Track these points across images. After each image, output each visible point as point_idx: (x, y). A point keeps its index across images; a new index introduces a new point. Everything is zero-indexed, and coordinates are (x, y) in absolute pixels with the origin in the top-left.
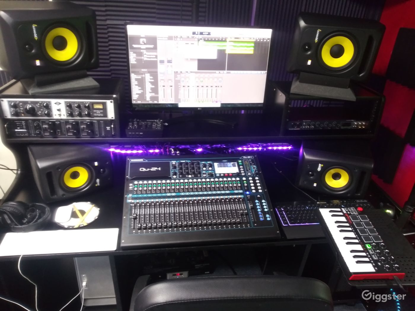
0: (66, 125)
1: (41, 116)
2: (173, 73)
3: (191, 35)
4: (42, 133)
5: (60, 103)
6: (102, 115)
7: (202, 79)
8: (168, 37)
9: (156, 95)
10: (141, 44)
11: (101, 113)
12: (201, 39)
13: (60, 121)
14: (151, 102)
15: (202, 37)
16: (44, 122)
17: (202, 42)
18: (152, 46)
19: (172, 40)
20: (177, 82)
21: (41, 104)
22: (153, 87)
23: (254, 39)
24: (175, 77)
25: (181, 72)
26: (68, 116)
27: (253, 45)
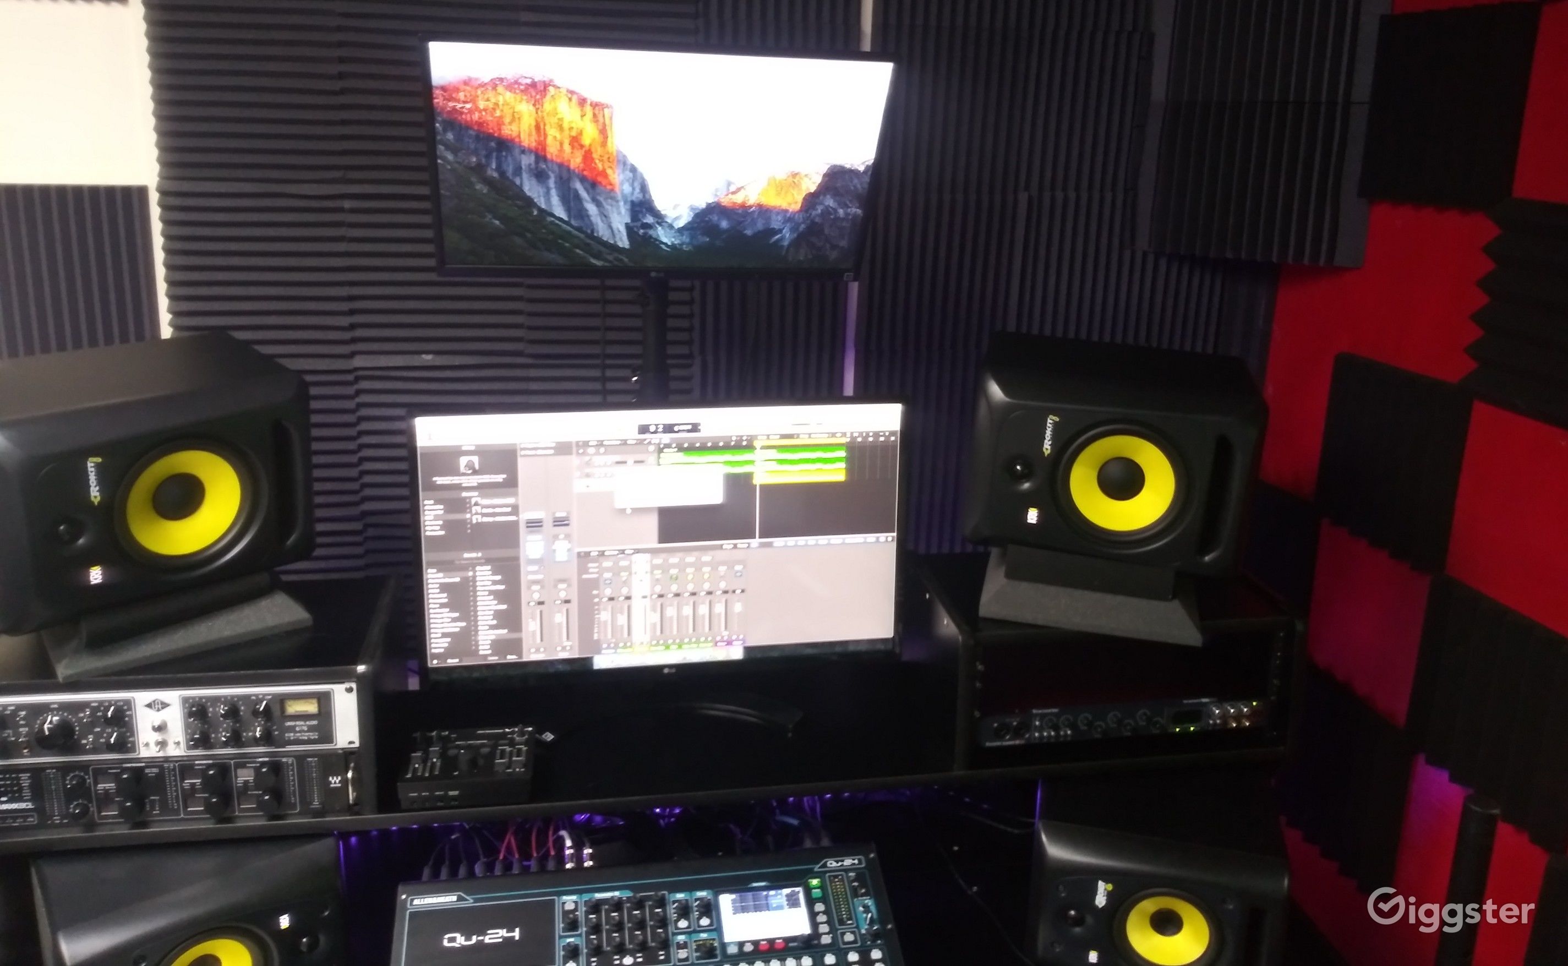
0: (183, 779)
1: (95, 751)
2: (575, 556)
3: (633, 435)
4: (93, 809)
5: (165, 705)
6: (314, 736)
7: (674, 571)
8: (554, 445)
9: (514, 636)
10: (464, 474)
11: (311, 729)
12: (668, 446)
13: (161, 768)
14: (494, 659)
15: (672, 439)
16: (100, 772)
17: (671, 456)
18: (500, 478)
19: (570, 453)
20: (587, 589)
21: (95, 710)
22: (504, 607)
23: (844, 434)
24: (582, 569)
25: (602, 554)
26: (189, 748)
27: (842, 453)
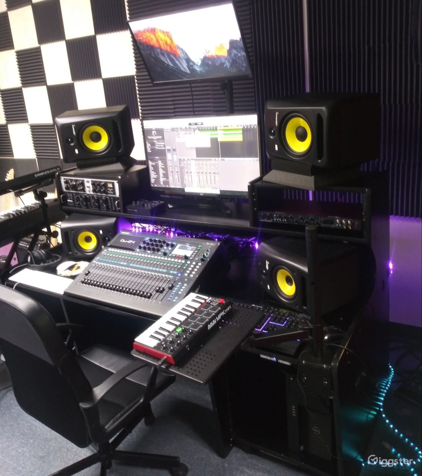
0: (93, 200)
1: (80, 191)
2: (178, 160)
3: (188, 126)
5: (89, 182)
6: (112, 193)
7: (201, 166)
8: (171, 129)
9: (167, 180)
10: (154, 136)
11: (112, 191)
12: (196, 129)
13: (89, 196)
14: (164, 186)
15: (197, 127)
16: (81, 195)
17: (197, 131)
18: (160, 137)
19: (174, 131)
20: (182, 168)
21: (79, 181)
22: (164, 172)
24: (180, 164)
25: (184, 159)
26: (93, 192)
27: (241, 132)
